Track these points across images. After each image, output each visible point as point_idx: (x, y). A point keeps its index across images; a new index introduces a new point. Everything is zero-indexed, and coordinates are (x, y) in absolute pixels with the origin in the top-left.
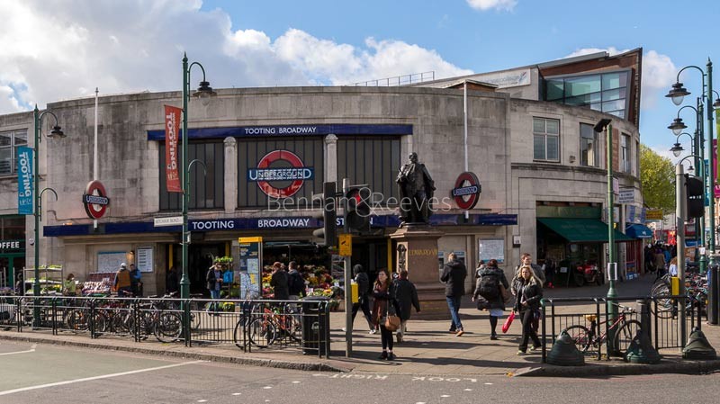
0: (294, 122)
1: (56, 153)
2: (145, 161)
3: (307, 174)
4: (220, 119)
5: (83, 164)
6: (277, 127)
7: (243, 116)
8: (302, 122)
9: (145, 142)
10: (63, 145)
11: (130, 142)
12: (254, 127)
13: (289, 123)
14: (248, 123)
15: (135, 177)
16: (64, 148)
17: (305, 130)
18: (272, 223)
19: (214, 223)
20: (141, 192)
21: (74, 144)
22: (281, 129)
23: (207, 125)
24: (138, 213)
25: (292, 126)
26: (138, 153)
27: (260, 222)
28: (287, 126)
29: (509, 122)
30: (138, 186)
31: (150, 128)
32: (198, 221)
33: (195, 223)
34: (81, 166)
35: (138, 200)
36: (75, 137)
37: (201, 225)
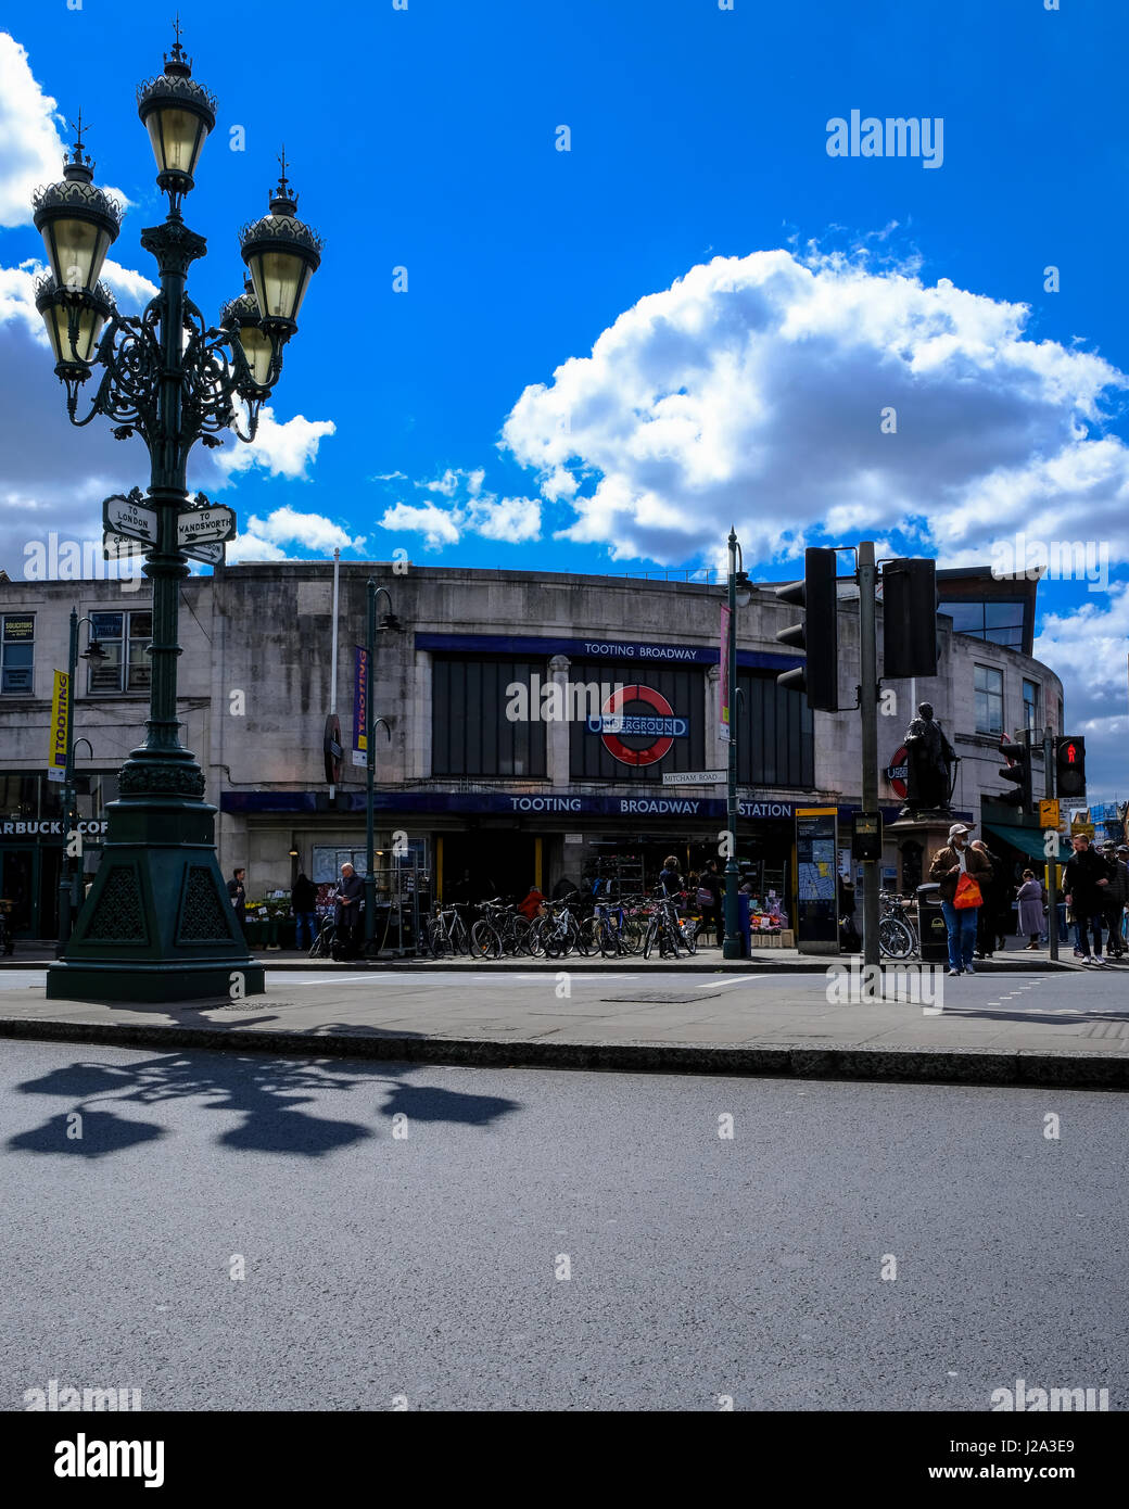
0: (664, 640)
1: (231, 659)
2: (410, 687)
3: (679, 727)
4: (545, 623)
5: (289, 685)
6: (637, 645)
7: (584, 622)
8: (675, 641)
9: (412, 653)
10: (247, 645)
11: (382, 651)
12: (600, 642)
13: (655, 639)
14: (590, 635)
15: (391, 713)
16: (250, 651)
17: (679, 654)
18: (643, 806)
19: (548, 800)
20: (403, 741)
21: (270, 645)
22: (642, 650)
23: (523, 632)
24: (398, 778)
25: (661, 646)
26: (397, 671)
27: (624, 804)
28: (652, 645)
29: (952, 669)
30: (398, 730)
31: (420, 628)
32: (521, 796)
33: (515, 800)
34: (284, 687)
35: (398, 756)
36: (274, 634)
37: (525, 804)
